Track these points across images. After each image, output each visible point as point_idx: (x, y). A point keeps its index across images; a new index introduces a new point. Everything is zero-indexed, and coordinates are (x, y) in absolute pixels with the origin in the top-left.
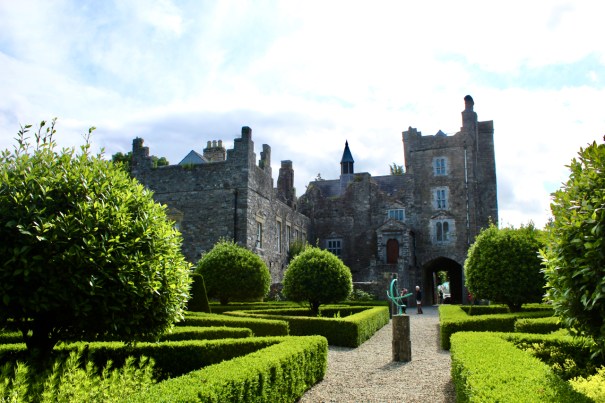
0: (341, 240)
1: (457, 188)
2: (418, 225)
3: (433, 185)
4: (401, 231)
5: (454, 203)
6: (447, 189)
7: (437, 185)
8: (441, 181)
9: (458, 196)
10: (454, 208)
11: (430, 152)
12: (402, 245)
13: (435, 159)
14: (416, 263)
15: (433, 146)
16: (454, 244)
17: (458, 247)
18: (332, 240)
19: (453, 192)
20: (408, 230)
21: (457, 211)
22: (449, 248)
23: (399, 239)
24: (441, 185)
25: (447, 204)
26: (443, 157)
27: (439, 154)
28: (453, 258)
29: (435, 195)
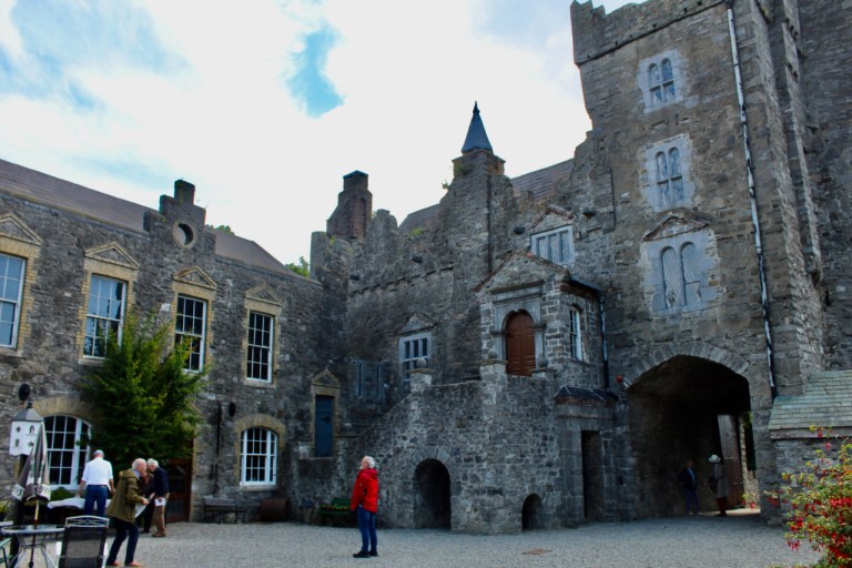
0: (428, 335)
1: (714, 133)
2: (608, 265)
3: (643, 139)
4: (541, 283)
5: (707, 178)
6: (684, 142)
7: (655, 139)
8: (667, 122)
9: (719, 155)
10: (709, 194)
11: (628, 51)
12: (543, 326)
13: (644, 65)
14: (607, 384)
15: (635, 31)
16: (717, 312)
17: (733, 320)
18: (411, 338)
19: (702, 147)
20: (559, 277)
21: (719, 203)
22: (704, 325)
23: (534, 310)
24: (667, 134)
25: (689, 187)
26: (666, 54)
27: (654, 50)
28: (718, 356)
29: (651, 166)
